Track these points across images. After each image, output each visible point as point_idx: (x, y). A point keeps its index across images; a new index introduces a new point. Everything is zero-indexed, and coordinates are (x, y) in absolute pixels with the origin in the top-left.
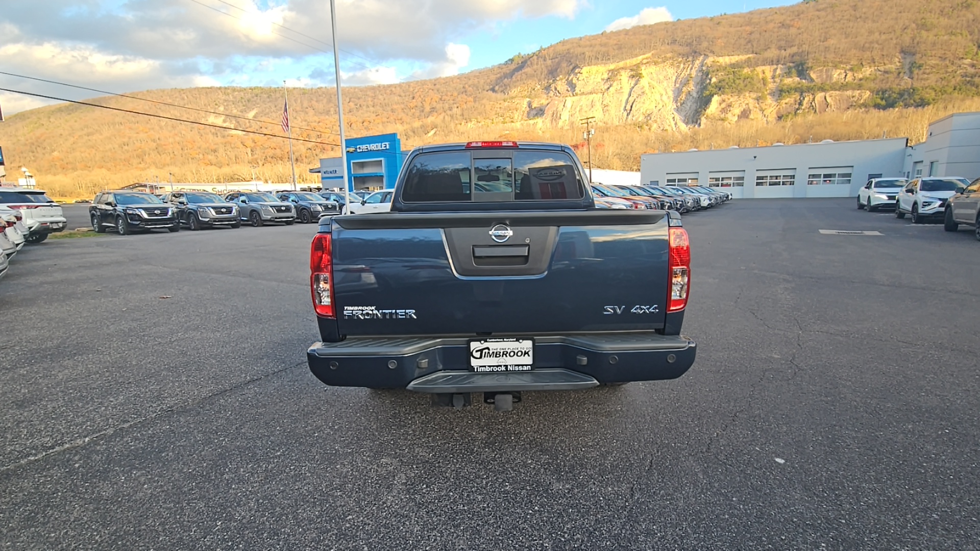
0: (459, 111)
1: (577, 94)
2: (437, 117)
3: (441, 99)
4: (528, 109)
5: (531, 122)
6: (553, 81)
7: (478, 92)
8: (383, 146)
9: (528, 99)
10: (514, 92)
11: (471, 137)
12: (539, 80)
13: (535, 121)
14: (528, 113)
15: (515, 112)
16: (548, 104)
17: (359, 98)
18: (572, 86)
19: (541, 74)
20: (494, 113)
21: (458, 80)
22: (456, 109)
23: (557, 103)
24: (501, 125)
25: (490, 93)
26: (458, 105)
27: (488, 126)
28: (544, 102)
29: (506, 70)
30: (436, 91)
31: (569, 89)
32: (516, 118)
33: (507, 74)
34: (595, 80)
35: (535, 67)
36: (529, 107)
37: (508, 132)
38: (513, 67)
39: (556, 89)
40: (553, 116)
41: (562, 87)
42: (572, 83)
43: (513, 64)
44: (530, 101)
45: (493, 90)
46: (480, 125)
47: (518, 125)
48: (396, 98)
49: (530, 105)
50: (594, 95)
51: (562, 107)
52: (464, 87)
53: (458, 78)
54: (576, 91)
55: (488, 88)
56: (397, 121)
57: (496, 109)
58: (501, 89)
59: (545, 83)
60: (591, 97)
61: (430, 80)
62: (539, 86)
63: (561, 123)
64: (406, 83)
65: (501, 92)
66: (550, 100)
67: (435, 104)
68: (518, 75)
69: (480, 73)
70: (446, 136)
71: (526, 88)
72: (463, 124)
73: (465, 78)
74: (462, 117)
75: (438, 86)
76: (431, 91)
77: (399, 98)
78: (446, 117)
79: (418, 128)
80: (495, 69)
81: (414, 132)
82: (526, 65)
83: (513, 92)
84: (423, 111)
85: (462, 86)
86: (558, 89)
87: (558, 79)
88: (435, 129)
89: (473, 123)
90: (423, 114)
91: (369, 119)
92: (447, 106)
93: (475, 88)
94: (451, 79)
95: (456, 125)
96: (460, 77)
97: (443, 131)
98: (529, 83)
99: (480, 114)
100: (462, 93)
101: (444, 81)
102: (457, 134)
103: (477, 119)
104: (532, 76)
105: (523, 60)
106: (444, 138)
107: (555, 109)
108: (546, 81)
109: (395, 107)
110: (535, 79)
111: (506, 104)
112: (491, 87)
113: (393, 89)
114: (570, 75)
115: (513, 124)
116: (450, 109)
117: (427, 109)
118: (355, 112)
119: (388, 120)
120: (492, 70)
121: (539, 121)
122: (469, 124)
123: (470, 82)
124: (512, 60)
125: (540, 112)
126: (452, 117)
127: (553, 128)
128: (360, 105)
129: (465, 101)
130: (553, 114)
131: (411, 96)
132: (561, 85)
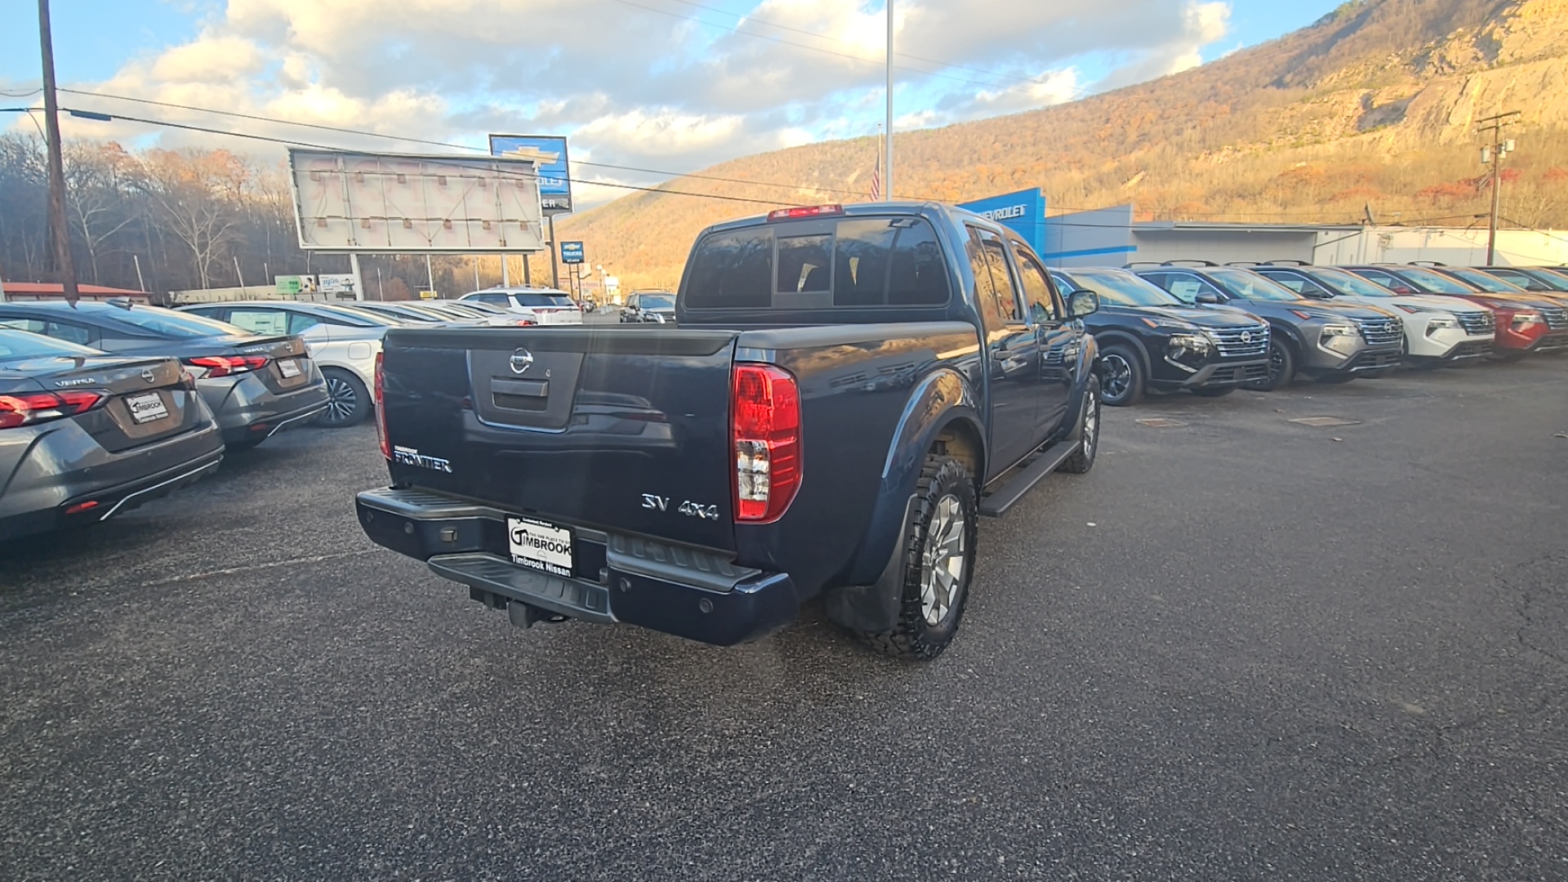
0: (1195, 135)
1: (1501, 65)
2: (1149, 151)
3: (1161, 117)
4: (1361, 111)
5: (1366, 138)
6: (1438, 42)
7: (1243, 92)
8: (1015, 211)
9: (1364, 91)
10: (1330, 79)
11: (1215, 182)
12: (1400, 46)
13: (1377, 135)
14: (1361, 120)
15: (1327, 120)
16: (1415, 96)
17: (1011, 135)
18: (1489, 48)
19: (1406, 33)
20: (1275, 128)
21: (1203, 75)
22: (1190, 131)
23: (1445, 89)
24: (1289, 152)
25: (1272, 90)
26: (1195, 122)
27: (1258, 156)
28: (1406, 90)
29: (1315, 38)
30: (1153, 103)
31: (1480, 55)
32: (1328, 133)
33: (1316, 45)
34: (1555, 27)
35: (1392, 20)
36: (1364, 107)
37: (1304, 164)
38: (1335, 27)
39: (1442, 59)
40: (1426, 120)
41: (1460, 54)
42: (1491, 41)
43: (1335, 23)
44: (1368, 94)
45: (1279, 84)
46: (1239, 155)
47: (1331, 148)
48: (1075, 125)
49: (1366, 102)
50: (1551, 60)
51: (1455, 96)
52: (1212, 88)
53: (1202, 72)
54: (1500, 58)
55: (1268, 80)
56: (1072, 166)
57: (1280, 120)
58: (1298, 79)
59: (1414, 50)
60: (1542, 66)
61: (1145, 84)
62: (1396, 60)
63: (1447, 132)
64: (1098, 96)
65: (1299, 83)
66: (1422, 85)
67: (1147, 127)
68: (1345, 44)
69: (1254, 54)
70: (1162, 183)
71: (1362, 67)
72: (1202, 156)
73: (1218, 69)
74: (1201, 145)
75: (1158, 93)
76: (1143, 104)
77: (1080, 124)
78: (1169, 148)
79: (1109, 174)
80: (1289, 41)
81: (1101, 182)
82: (1369, 19)
83: (1327, 80)
84: (1123, 143)
85: (1208, 86)
86: (1448, 59)
87: (1450, 36)
88: (1143, 173)
89: (1224, 153)
90: (1122, 148)
91: (1023, 167)
92: (1173, 126)
93: (1237, 86)
94: (1188, 75)
95: (1187, 160)
96: (1205, 70)
97: (1159, 174)
98: (1371, 55)
99: (1241, 134)
100: (1208, 99)
101: (1171, 82)
102: (1187, 177)
103: (1233, 144)
104: (1380, 41)
105: (1362, 10)
106: (1159, 187)
107: (1435, 103)
108: (1418, 45)
109: (1072, 140)
110: (1389, 44)
111: (1308, 107)
112: (1275, 77)
113: (1072, 110)
114: (1485, 24)
115: (1317, 146)
116: (1179, 132)
117: (1133, 136)
118: (1002, 156)
119: (1057, 165)
120: (1280, 44)
121: (1389, 136)
122: (1215, 157)
123: (1227, 76)
124: (1332, 16)
125: (1395, 113)
126: (1180, 147)
127: (1423, 145)
128: (1012, 146)
129: (1212, 113)
130: (1429, 114)
131: (1103, 119)
132: (1459, 49)
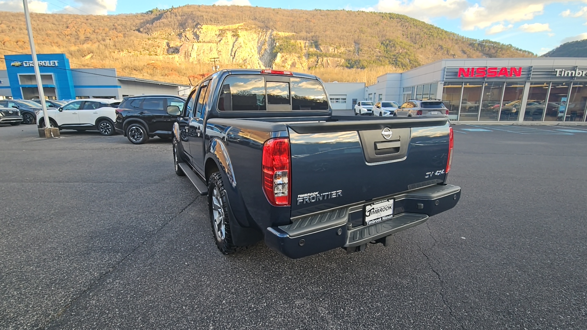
0: (112, 43)
1: (200, 42)
2: (92, 45)
3: (94, 31)
4: (167, 47)
5: (171, 56)
6: (184, 31)
7: (126, 30)
8: (51, 63)
9: (167, 41)
10: (155, 34)
11: (124, 63)
12: (174, 29)
13: (173, 56)
14: (168, 50)
15: (157, 48)
16: (181, 46)
17: (11, 22)
18: (197, 37)
19: (174, 25)
20: (141, 47)
21: (108, 19)
22: (108, 41)
23: (187, 46)
24: (148, 56)
25: (137, 32)
26: (110, 38)
27: (137, 56)
28: (179, 44)
29: (147, 18)
30: (89, 25)
31: (195, 38)
32: (159, 52)
33: (148, 21)
34: (211, 34)
35: (169, 19)
36: (168, 46)
37: (154, 62)
38: (153, 16)
39: (186, 36)
40: (185, 54)
41: (190, 36)
42: (197, 34)
43: (153, 15)
44: (168, 42)
45: (139, 30)
46: (131, 54)
47: (161, 57)
48: (50, 25)
49: (168, 44)
50: (211, 43)
51: (191, 49)
52: (114, 25)
53: (108, 18)
54: (200, 40)
55: (134, 28)
56: (53, 44)
57: (142, 44)
58: (145, 31)
59: (178, 31)
60: (210, 45)
61: (83, 16)
62: (174, 33)
63: (191, 59)
64: (59, 15)
65: (145, 33)
66: (182, 43)
67: (89, 35)
68: (157, 23)
69: (127, 17)
70: (102, 60)
71: (164, 33)
72: (116, 52)
73: (114, 18)
74: (114, 47)
75: (90, 21)
76: (84, 24)
77: (52, 25)
78: (101, 46)
79: (74, 52)
80: (139, 16)
81: (71, 54)
82: (163, 17)
83: (154, 34)
84: (78, 39)
85: (112, 24)
86: (187, 37)
87: (186, 30)
88: (91, 54)
89: (125, 52)
90: (78, 41)
91: (23, 40)
92: (100, 37)
93: (123, 27)
94: (103, 17)
95: (110, 52)
96: (110, 17)
97: (99, 56)
98: (166, 29)
99: (130, 46)
100: (113, 29)
101: (95, 18)
102: (112, 59)
103: (127, 50)
104: (168, 25)
105: (160, 13)
106: (101, 61)
107: (186, 50)
108: (179, 30)
109: (49, 32)
110: (171, 27)
111: (150, 42)
112: (137, 28)
113: (46, 18)
114: (194, 29)
115: (157, 56)
116: (104, 40)
117: (82, 37)
118: (7, 32)
119: (44, 42)
120: (136, 16)
121: (176, 56)
122: (122, 53)
123: (119, 22)
124: (151, 12)
125: (176, 50)
126: (106, 46)
127: (186, 62)
128: (13, 27)
129: (116, 36)
130: (186, 52)
131: (65, 26)
132: (189, 34)
